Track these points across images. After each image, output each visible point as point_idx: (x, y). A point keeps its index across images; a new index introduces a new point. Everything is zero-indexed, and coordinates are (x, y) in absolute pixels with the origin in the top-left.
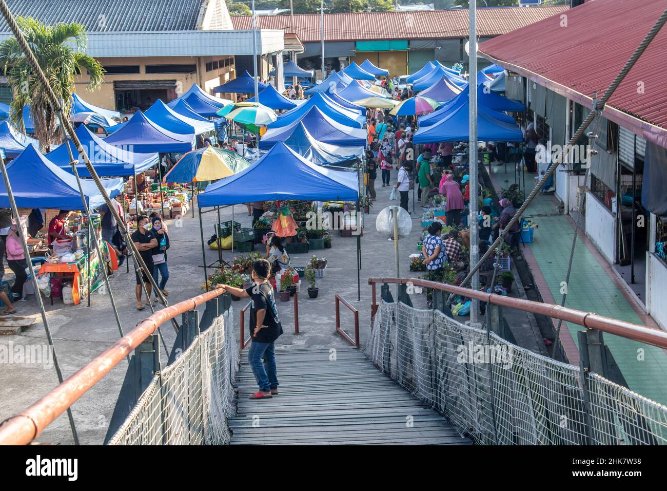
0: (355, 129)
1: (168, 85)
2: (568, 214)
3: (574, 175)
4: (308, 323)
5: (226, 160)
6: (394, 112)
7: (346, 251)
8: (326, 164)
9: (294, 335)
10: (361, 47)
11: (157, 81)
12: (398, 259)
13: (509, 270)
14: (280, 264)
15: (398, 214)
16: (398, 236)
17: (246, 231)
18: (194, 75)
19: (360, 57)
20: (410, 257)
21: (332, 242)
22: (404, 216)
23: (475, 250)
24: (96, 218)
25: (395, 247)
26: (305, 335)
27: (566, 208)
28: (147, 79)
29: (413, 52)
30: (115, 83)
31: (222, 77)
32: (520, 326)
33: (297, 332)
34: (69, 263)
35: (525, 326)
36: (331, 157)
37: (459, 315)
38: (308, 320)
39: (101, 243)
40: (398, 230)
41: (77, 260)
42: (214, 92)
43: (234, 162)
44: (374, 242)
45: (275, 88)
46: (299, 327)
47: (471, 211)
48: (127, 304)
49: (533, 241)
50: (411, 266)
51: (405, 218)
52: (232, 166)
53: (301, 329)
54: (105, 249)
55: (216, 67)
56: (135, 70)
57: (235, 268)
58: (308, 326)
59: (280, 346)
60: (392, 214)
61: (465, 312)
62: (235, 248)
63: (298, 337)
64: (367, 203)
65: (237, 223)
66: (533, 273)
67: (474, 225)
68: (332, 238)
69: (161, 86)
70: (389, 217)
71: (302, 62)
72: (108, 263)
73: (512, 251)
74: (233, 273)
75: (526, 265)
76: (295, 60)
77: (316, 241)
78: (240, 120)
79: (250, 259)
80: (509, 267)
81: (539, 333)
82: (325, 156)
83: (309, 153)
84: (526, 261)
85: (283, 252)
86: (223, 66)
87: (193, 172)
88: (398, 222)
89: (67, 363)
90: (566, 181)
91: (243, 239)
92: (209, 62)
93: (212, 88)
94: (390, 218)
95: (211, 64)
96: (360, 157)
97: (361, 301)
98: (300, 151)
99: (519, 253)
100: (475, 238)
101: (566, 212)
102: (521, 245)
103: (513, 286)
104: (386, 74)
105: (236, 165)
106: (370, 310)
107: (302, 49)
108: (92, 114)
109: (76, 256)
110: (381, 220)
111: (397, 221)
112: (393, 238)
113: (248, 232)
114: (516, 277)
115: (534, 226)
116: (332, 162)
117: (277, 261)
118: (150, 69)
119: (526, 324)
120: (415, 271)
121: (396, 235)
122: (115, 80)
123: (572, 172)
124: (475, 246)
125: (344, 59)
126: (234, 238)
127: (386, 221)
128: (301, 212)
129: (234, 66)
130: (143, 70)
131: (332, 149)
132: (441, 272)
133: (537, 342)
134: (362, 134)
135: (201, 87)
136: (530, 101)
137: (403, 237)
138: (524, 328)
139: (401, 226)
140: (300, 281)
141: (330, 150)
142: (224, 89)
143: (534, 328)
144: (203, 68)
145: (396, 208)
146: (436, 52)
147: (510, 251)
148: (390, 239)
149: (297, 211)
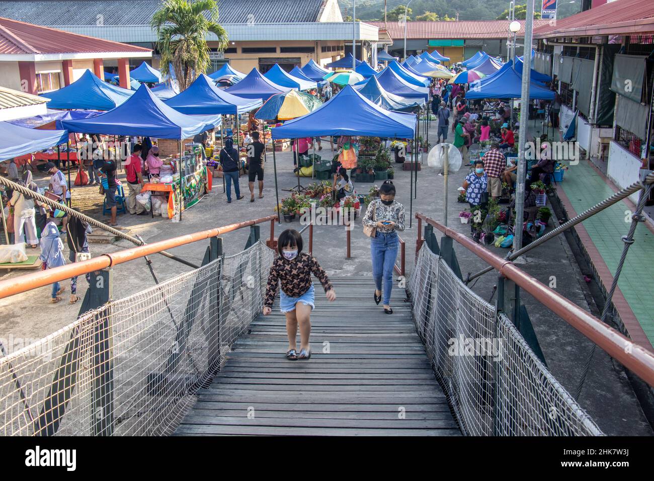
0: (421, 87)
1: (295, 61)
2: (589, 159)
3: (597, 128)
4: (361, 248)
5: (305, 101)
6: (452, 81)
7: (406, 182)
8: (391, 109)
9: (346, 259)
10: (432, 43)
11: (288, 58)
12: (447, 190)
13: (545, 205)
14: (345, 192)
15: (449, 151)
16: (448, 171)
17: (325, 162)
18: (313, 54)
19: (431, 50)
20: (458, 189)
21: (394, 174)
22: (454, 152)
23: (521, 188)
24: (198, 147)
25: (445, 181)
26: (357, 260)
27: (587, 154)
28: (281, 57)
29: (467, 48)
30: (260, 59)
31: (333, 57)
32: (560, 261)
33: (349, 257)
34: (167, 183)
35: (564, 261)
36: (397, 105)
37: (501, 247)
38: (362, 244)
39: (202, 168)
40: (449, 166)
41: (174, 181)
42: (327, 67)
43: (312, 104)
44: (429, 176)
45: (369, 64)
46: (351, 251)
47: (519, 150)
48: (212, 221)
49: (563, 180)
50: (458, 198)
51: (455, 155)
52: (309, 107)
53: (353, 253)
54: (204, 173)
55: (329, 50)
56: (273, 50)
57: (307, 193)
58: (361, 251)
59: (331, 270)
60: (444, 150)
61: (507, 244)
62: (315, 176)
63: (349, 262)
64: (426, 145)
65: (318, 156)
66: (566, 209)
67: (521, 164)
68: (394, 171)
69: (291, 62)
70: (440, 153)
71: (392, 53)
72: (205, 184)
73: (548, 189)
74: (305, 198)
75: (559, 201)
76: (386, 50)
77: (381, 173)
78: (337, 82)
79: (322, 186)
80: (545, 203)
81: (579, 270)
82: (392, 103)
83: (379, 100)
84: (558, 198)
85: (348, 181)
86: (335, 50)
87: (276, 111)
88: (449, 159)
89: (136, 275)
90: (589, 132)
91: (321, 169)
92: (324, 45)
93: (326, 64)
94: (441, 155)
95: (325, 47)
96: (421, 106)
97: (412, 228)
98: (372, 99)
99: (553, 190)
100: (522, 177)
101: (587, 157)
102: (553, 183)
103: (550, 221)
104: (448, 60)
105: (313, 106)
106: (415, 245)
107: (392, 43)
108: (234, 76)
109: (174, 178)
110: (432, 156)
111: (447, 157)
112: (443, 174)
113: (326, 163)
114: (552, 212)
115: (564, 168)
116: (397, 108)
117: (342, 188)
118: (283, 50)
119: (565, 260)
120: (461, 202)
121: (446, 171)
122: (260, 57)
123: (595, 126)
124: (521, 184)
125: (420, 51)
126: (314, 168)
127: (437, 157)
128: (370, 148)
129: (344, 51)
130: (278, 50)
131: (399, 99)
132: (486, 207)
133: (578, 280)
134: (426, 91)
135: (317, 63)
136: (556, 74)
137: (453, 173)
138: (564, 264)
139: (452, 162)
140: (361, 207)
141: (396, 99)
142: (335, 65)
143: (572, 264)
144: (320, 50)
145: (447, 145)
146: (483, 48)
147: (545, 188)
148: (440, 174)
149: (367, 148)
